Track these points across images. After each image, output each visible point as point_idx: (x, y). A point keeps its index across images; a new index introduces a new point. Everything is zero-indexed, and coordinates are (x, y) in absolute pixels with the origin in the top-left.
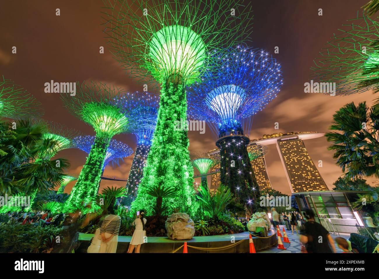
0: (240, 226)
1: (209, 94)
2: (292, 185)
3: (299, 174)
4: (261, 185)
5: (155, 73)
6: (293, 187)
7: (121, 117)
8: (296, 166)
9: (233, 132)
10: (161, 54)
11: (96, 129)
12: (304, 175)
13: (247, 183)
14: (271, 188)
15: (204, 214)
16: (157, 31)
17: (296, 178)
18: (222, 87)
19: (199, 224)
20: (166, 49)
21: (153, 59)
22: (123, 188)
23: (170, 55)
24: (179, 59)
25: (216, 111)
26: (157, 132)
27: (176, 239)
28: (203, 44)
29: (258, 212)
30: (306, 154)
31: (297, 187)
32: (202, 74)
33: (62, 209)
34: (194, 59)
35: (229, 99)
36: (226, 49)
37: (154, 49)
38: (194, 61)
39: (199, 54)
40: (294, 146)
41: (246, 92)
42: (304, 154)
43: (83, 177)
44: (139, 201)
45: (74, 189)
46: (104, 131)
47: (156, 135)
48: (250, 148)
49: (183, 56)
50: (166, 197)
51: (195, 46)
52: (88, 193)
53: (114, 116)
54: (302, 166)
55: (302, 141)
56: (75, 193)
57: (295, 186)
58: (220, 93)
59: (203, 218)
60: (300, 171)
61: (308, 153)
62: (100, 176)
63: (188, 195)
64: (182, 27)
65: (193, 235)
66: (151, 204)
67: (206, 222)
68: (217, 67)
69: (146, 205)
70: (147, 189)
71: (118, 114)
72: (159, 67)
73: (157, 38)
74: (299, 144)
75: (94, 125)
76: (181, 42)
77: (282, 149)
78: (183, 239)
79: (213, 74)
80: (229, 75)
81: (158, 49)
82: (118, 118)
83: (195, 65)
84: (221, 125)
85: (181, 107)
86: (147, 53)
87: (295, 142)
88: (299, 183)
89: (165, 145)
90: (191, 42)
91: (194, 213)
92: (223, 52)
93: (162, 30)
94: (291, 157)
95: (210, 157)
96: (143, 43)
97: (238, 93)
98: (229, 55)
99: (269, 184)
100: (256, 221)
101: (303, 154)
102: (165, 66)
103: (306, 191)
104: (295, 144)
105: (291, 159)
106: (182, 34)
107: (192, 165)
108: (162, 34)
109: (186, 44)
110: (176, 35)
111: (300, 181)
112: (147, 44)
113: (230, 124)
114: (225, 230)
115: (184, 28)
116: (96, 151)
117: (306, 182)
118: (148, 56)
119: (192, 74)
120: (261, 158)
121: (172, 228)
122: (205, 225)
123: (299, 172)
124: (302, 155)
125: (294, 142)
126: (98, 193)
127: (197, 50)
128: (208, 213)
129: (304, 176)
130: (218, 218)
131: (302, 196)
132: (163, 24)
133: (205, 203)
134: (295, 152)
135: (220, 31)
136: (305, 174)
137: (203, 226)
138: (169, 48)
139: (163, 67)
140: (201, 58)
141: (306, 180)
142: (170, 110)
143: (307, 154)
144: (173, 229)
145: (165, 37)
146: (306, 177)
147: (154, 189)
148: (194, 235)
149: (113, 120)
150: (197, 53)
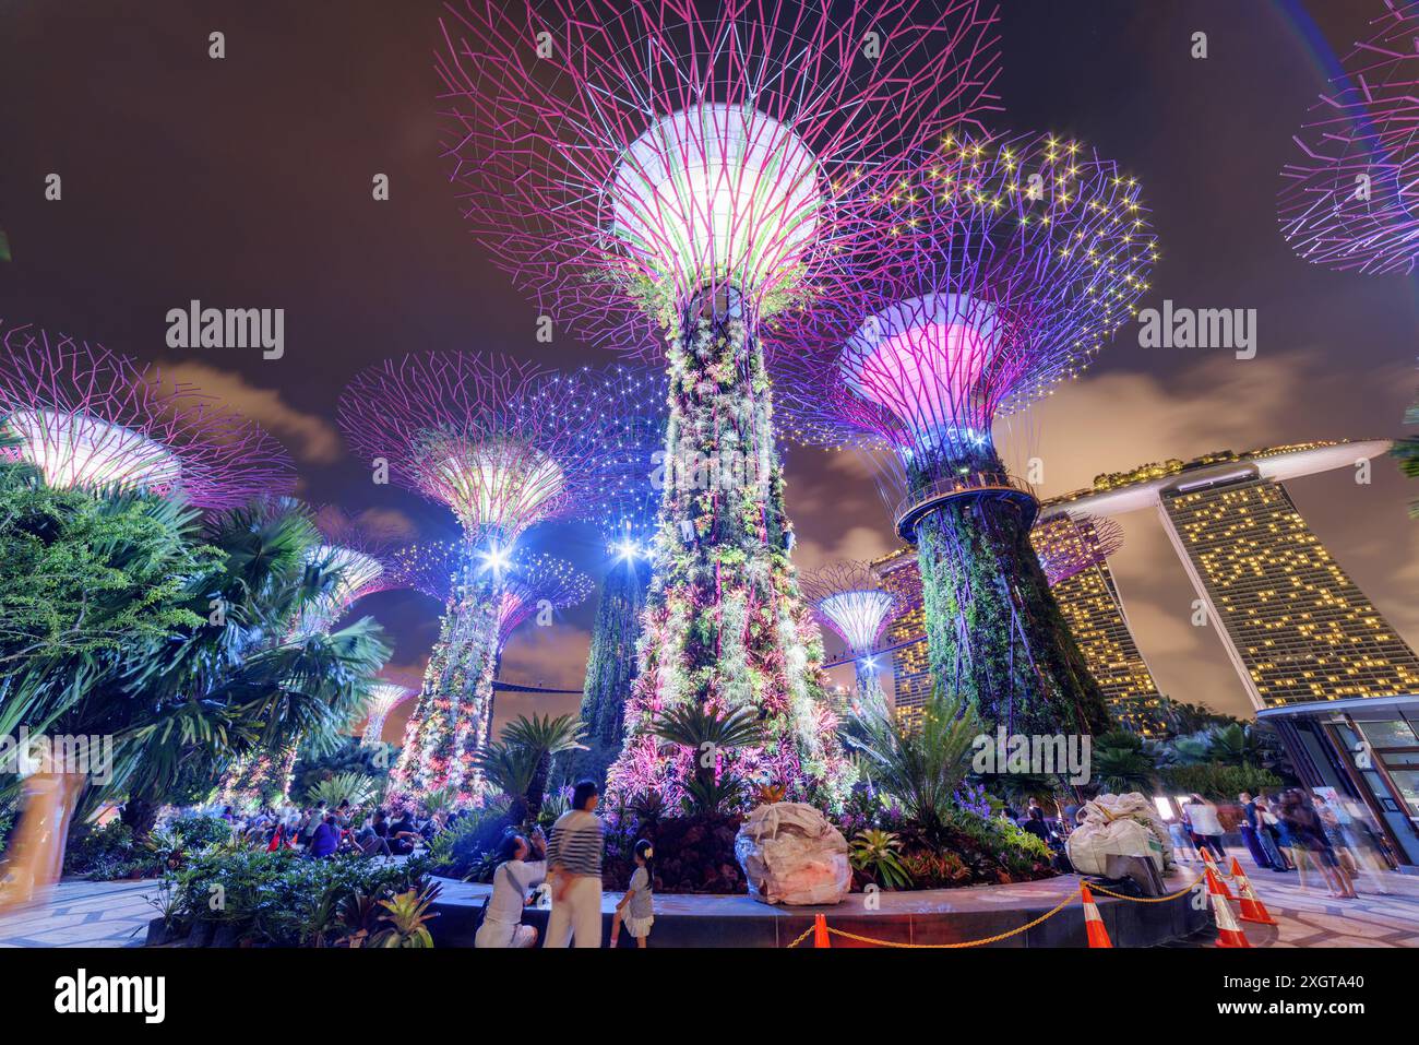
0: (1036, 849)
1: (851, 341)
2: (1253, 673)
3: (1278, 625)
4: (1108, 681)
5: (640, 292)
6: (1259, 684)
7: (538, 464)
8: (1261, 594)
9: (962, 479)
10: (655, 219)
11: (460, 517)
12: (1307, 630)
13: (1046, 678)
14: (1156, 692)
15: (882, 804)
16: (631, 138)
17: (1268, 643)
18: (899, 308)
19: (864, 844)
20: (671, 198)
21: (630, 244)
22: (571, 719)
23: (688, 216)
24: (721, 226)
25: (884, 402)
26: (672, 504)
27: (784, 903)
28: (807, 155)
29: (1110, 792)
30: (1302, 541)
31: (1278, 683)
32: (814, 270)
33: (381, 797)
34: (780, 216)
35: (933, 348)
36: (901, 158)
37: (629, 207)
38: (781, 226)
39: (793, 196)
40: (1243, 511)
41: (1000, 312)
42: (1296, 542)
43: (435, 687)
44: (632, 762)
45: (412, 728)
46: (487, 520)
47: (668, 519)
48: (1041, 533)
49: (735, 215)
50: (728, 746)
51: (778, 167)
52: (458, 739)
53: (514, 463)
54: (1292, 591)
55: (1279, 484)
56: (415, 742)
57: (1267, 678)
58: (893, 333)
59: (877, 822)
60: (1285, 614)
61: (1310, 535)
62: (489, 678)
63: (809, 733)
64: (720, 109)
65: (845, 887)
66: (677, 771)
67: (891, 836)
68: (871, 234)
69: (659, 777)
70: (657, 718)
71: (529, 456)
72: (654, 269)
73: (634, 164)
74: (1266, 501)
75: (454, 503)
76: (724, 164)
77: (1188, 527)
78: (808, 902)
79: (858, 264)
80: (922, 258)
81: (643, 202)
82: (530, 469)
83: (783, 241)
84: (910, 453)
85: (748, 403)
86: (604, 227)
87: (1242, 493)
88: (1283, 664)
89: (704, 553)
90: (759, 154)
91: (842, 804)
92: (890, 172)
93: (651, 133)
94: (1231, 558)
95: (880, 584)
96: (587, 192)
97: (967, 320)
98: (916, 180)
99: (1146, 676)
100: (1105, 831)
101: (1290, 538)
102: (676, 263)
103: (1325, 698)
104: (1245, 499)
105: (1236, 567)
106: (722, 134)
107: (815, 620)
108: (651, 147)
109: (743, 166)
110: (702, 140)
111: (1288, 659)
112: (601, 191)
113: (947, 446)
114: (975, 868)
115: (727, 110)
116: (469, 593)
117: (1321, 661)
118: (612, 234)
119: (775, 274)
120: (1096, 573)
121: (762, 862)
122: (890, 847)
123: (1280, 620)
124: (1286, 546)
125: (1238, 495)
126: (487, 739)
127: (785, 184)
128: (897, 800)
129: (1305, 634)
130: (938, 821)
131: (1307, 722)
132: (650, 112)
133: (880, 763)
134: (1249, 534)
135: (869, 93)
136: (1312, 627)
137: (883, 853)
138: (681, 194)
139: (666, 265)
140: (803, 209)
141: (1317, 650)
142: (708, 419)
143: (1311, 539)
144: (765, 864)
145: (664, 154)
146: (1318, 638)
147: (682, 716)
148: (849, 888)
149: (514, 478)
150: (788, 194)
